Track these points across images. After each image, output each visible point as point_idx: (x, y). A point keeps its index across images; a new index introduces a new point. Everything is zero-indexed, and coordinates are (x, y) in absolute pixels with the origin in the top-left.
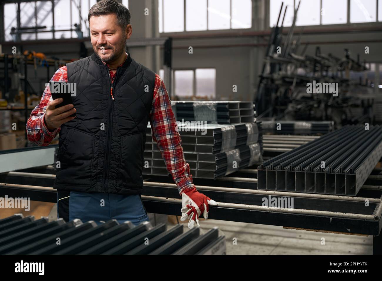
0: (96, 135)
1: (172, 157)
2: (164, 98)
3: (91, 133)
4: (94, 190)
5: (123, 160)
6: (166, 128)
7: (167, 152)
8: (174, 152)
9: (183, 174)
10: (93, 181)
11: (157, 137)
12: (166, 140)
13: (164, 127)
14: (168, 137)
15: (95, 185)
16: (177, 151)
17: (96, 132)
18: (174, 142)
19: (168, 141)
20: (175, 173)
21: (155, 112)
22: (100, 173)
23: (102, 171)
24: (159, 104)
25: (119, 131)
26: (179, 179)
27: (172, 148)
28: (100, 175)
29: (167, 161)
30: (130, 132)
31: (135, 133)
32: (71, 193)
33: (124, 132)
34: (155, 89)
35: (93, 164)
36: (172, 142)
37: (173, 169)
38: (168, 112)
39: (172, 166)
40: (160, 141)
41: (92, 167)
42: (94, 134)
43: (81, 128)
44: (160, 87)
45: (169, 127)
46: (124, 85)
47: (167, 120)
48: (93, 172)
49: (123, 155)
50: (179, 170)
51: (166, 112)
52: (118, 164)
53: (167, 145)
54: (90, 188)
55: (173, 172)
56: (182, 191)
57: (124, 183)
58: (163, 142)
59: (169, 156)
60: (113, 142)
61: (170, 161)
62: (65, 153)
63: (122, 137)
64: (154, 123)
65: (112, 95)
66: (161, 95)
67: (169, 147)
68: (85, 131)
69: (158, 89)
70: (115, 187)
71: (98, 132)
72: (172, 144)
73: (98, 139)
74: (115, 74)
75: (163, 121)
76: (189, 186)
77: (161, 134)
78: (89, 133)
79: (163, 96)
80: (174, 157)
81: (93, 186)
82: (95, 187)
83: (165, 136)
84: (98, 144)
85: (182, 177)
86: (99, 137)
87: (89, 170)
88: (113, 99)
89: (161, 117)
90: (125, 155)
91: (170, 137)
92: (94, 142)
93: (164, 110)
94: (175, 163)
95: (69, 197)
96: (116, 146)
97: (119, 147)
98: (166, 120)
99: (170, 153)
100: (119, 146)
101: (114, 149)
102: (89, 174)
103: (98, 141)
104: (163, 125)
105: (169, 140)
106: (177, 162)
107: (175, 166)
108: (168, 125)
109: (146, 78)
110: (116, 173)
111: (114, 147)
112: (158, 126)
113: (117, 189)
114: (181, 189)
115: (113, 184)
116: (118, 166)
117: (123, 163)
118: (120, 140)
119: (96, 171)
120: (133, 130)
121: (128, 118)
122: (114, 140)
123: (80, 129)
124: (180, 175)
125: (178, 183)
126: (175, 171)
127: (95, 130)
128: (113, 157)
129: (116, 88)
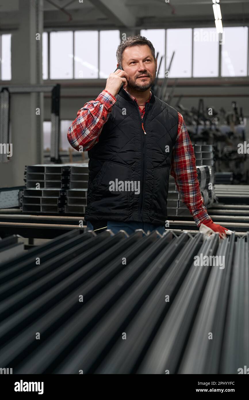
0: (132, 166)
1: (191, 191)
2: (186, 134)
3: (127, 165)
4: (131, 219)
5: (156, 191)
6: (187, 163)
7: (186, 186)
8: (193, 186)
9: (201, 207)
10: (130, 211)
11: (177, 171)
12: (187, 174)
13: (185, 161)
14: (189, 171)
15: (132, 214)
16: (196, 185)
17: (131, 163)
18: (193, 176)
19: (188, 176)
20: (194, 205)
21: (179, 147)
22: (136, 203)
23: (138, 201)
24: (182, 140)
25: (152, 164)
26: (198, 211)
27: (192, 181)
28: (136, 205)
29: (186, 194)
30: (160, 165)
31: (164, 166)
32: (108, 223)
33: (156, 164)
34: (179, 125)
35: (130, 194)
36: (191, 176)
37: (192, 201)
38: (189, 147)
39: (190, 199)
40: (180, 175)
41: (129, 197)
42: (130, 166)
43: (117, 161)
44: (183, 123)
45: (190, 162)
46: (153, 120)
47: (189, 155)
48: (130, 202)
49: (156, 186)
50: (197, 202)
51: (187, 148)
52: (151, 195)
53: (187, 179)
54: (128, 217)
55: (192, 204)
56: (201, 223)
57: (156, 214)
58: (183, 176)
59: (188, 190)
60: (147, 174)
61: (189, 194)
62: (101, 185)
63: (154, 169)
64: (176, 158)
65: (143, 129)
66: (184, 131)
67: (189, 181)
68: (122, 163)
69: (181, 125)
70: (149, 217)
71: (134, 164)
72: (192, 178)
73: (134, 171)
74: (144, 109)
75: (185, 156)
76: (207, 217)
77: (182, 168)
78: (125, 165)
79: (185, 132)
80: (193, 191)
81: (130, 216)
82: (132, 216)
83: (186, 171)
84: (134, 175)
85: (201, 210)
86: (134, 168)
87: (127, 200)
88: (145, 133)
89: (183, 152)
90: (157, 187)
91: (190, 171)
92: (130, 174)
93: (186, 146)
94: (194, 196)
95: (107, 227)
96: (150, 178)
97: (153, 179)
98: (187, 156)
99: (189, 187)
100: (153, 177)
101: (148, 180)
102: (126, 204)
103: (134, 173)
104: (184, 160)
105: (190, 174)
106: (196, 195)
107: (194, 199)
108: (189, 159)
109: (171, 114)
110: (149, 204)
111: (148, 178)
112: (180, 161)
113: (150, 219)
114: (199, 221)
115: (147, 214)
116: (151, 196)
117: (155, 194)
118: (153, 172)
119: (133, 201)
120: (163, 164)
121: (159, 151)
122: (148, 172)
123: (115, 161)
124: (199, 208)
125: (196, 215)
126: (193, 204)
127: (131, 162)
128: (147, 188)
129: (147, 123)
